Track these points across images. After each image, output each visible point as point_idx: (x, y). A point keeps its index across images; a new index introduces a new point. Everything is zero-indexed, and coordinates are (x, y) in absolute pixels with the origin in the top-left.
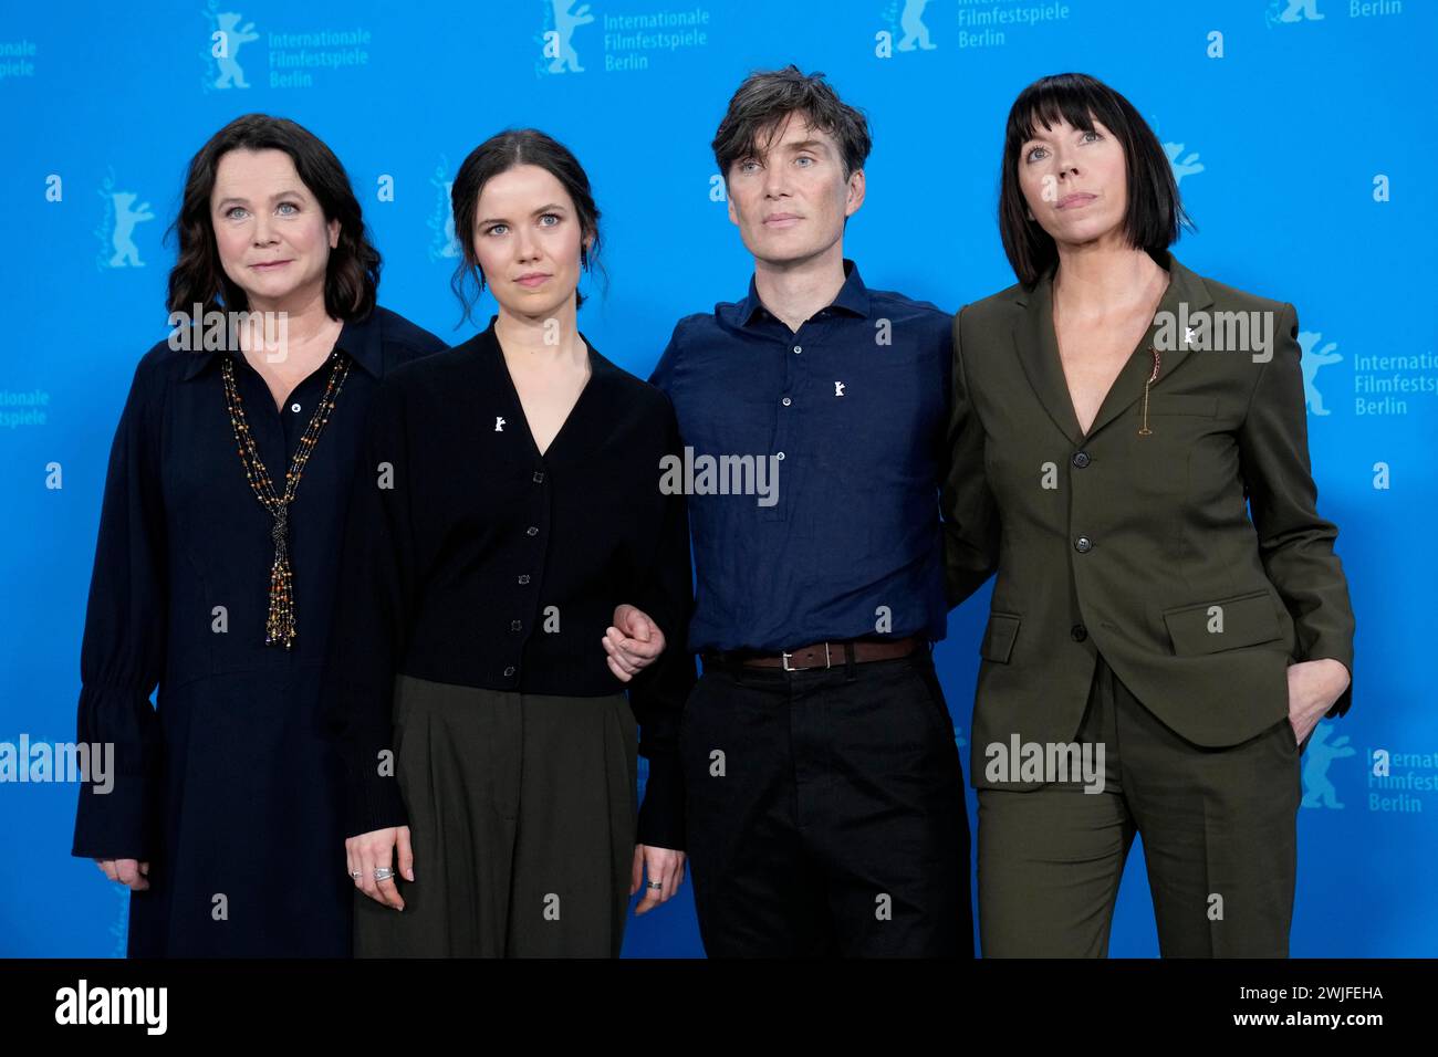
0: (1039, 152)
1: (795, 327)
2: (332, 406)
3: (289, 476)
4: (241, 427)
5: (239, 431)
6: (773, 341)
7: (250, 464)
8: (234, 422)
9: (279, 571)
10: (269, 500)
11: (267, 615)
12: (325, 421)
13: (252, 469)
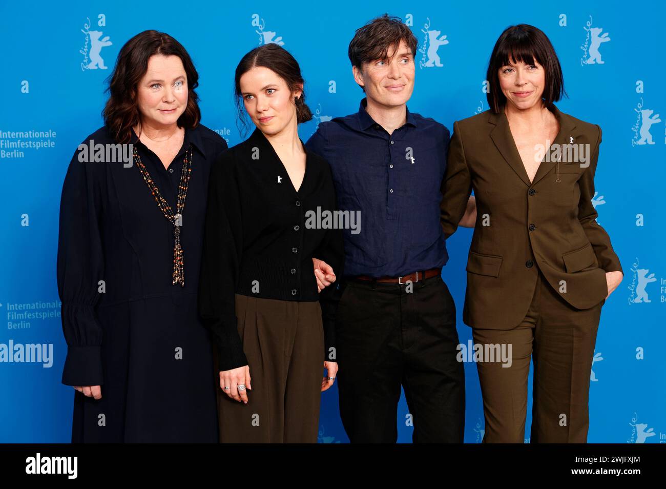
0: (510, 70)
1: (390, 132)
2: (190, 170)
3: (178, 205)
4: (149, 181)
5: (149, 183)
6: (381, 138)
7: (159, 200)
8: (145, 178)
9: (178, 251)
10: (171, 216)
11: (173, 271)
12: (189, 178)
13: (161, 202)
